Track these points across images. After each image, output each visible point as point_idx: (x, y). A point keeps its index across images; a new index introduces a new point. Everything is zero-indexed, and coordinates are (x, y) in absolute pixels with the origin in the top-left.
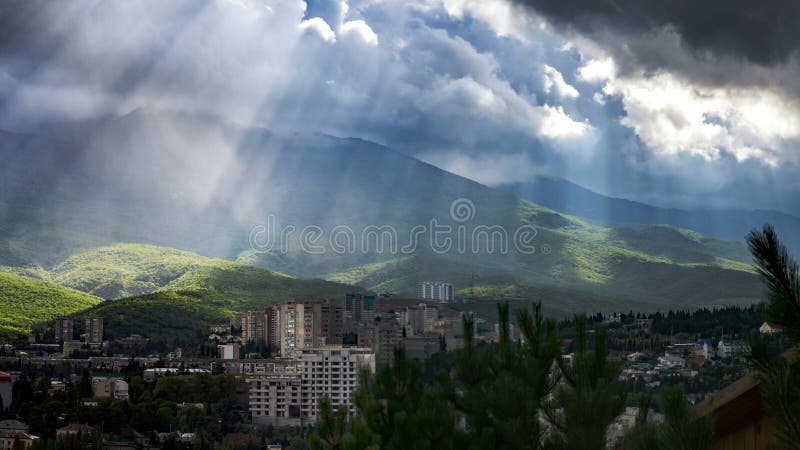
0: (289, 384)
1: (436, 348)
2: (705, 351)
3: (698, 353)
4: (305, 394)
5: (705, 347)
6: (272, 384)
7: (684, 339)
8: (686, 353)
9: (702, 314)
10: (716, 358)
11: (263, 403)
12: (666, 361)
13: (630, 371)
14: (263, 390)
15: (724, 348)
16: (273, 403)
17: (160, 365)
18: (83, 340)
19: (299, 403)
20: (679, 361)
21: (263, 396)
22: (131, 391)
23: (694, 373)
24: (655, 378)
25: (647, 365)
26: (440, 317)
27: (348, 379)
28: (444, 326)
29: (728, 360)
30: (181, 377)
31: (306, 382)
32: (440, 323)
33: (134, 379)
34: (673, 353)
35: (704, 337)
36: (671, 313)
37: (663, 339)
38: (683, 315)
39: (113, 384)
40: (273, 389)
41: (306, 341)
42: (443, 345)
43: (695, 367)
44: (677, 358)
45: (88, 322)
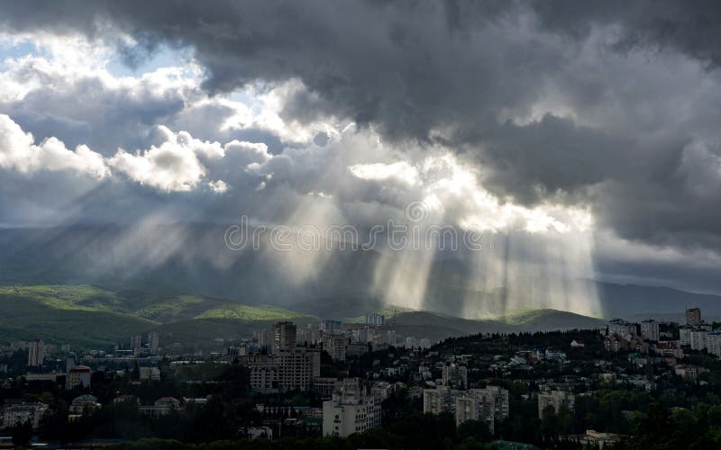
0: (273, 369)
1: (366, 350)
2: (538, 355)
3: (534, 356)
4: (282, 375)
5: (538, 353)
6: (263, 369)
7: (527, 349)
8: (527, 356)
9: (538, 335)
10: (545, 359)
11: (258, 380)
12: (515, 360)
13: (494, 365)
14: (258, 373)
15: (549, 354)
16: (263, 380)
17: (180, 359)
18: (147, 347)
19: (278, 380)
20: (523, 361)
21: (258, 376)
22: (161, 375)
23: (531, 368)
24: (508, 370)
25: (505, 363)
26: (376, 334)
27: (305, 366)
28: (378, 338)
29: (551, 361)
30: (191, 366)
31: (281, 368)
32: (376, 337)
33: (164, 367)
34: (519, 355)
35: (538, 348)
36: (521, 334)
37: (515, 348)
38: (527, 335)
39: (151, 371)
40: (264, 372)
41: (286, 345)
42: (371, 348)
43: (531, 364)
44: (522, 359)
45: (150, 337)
